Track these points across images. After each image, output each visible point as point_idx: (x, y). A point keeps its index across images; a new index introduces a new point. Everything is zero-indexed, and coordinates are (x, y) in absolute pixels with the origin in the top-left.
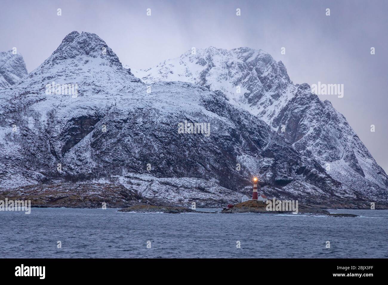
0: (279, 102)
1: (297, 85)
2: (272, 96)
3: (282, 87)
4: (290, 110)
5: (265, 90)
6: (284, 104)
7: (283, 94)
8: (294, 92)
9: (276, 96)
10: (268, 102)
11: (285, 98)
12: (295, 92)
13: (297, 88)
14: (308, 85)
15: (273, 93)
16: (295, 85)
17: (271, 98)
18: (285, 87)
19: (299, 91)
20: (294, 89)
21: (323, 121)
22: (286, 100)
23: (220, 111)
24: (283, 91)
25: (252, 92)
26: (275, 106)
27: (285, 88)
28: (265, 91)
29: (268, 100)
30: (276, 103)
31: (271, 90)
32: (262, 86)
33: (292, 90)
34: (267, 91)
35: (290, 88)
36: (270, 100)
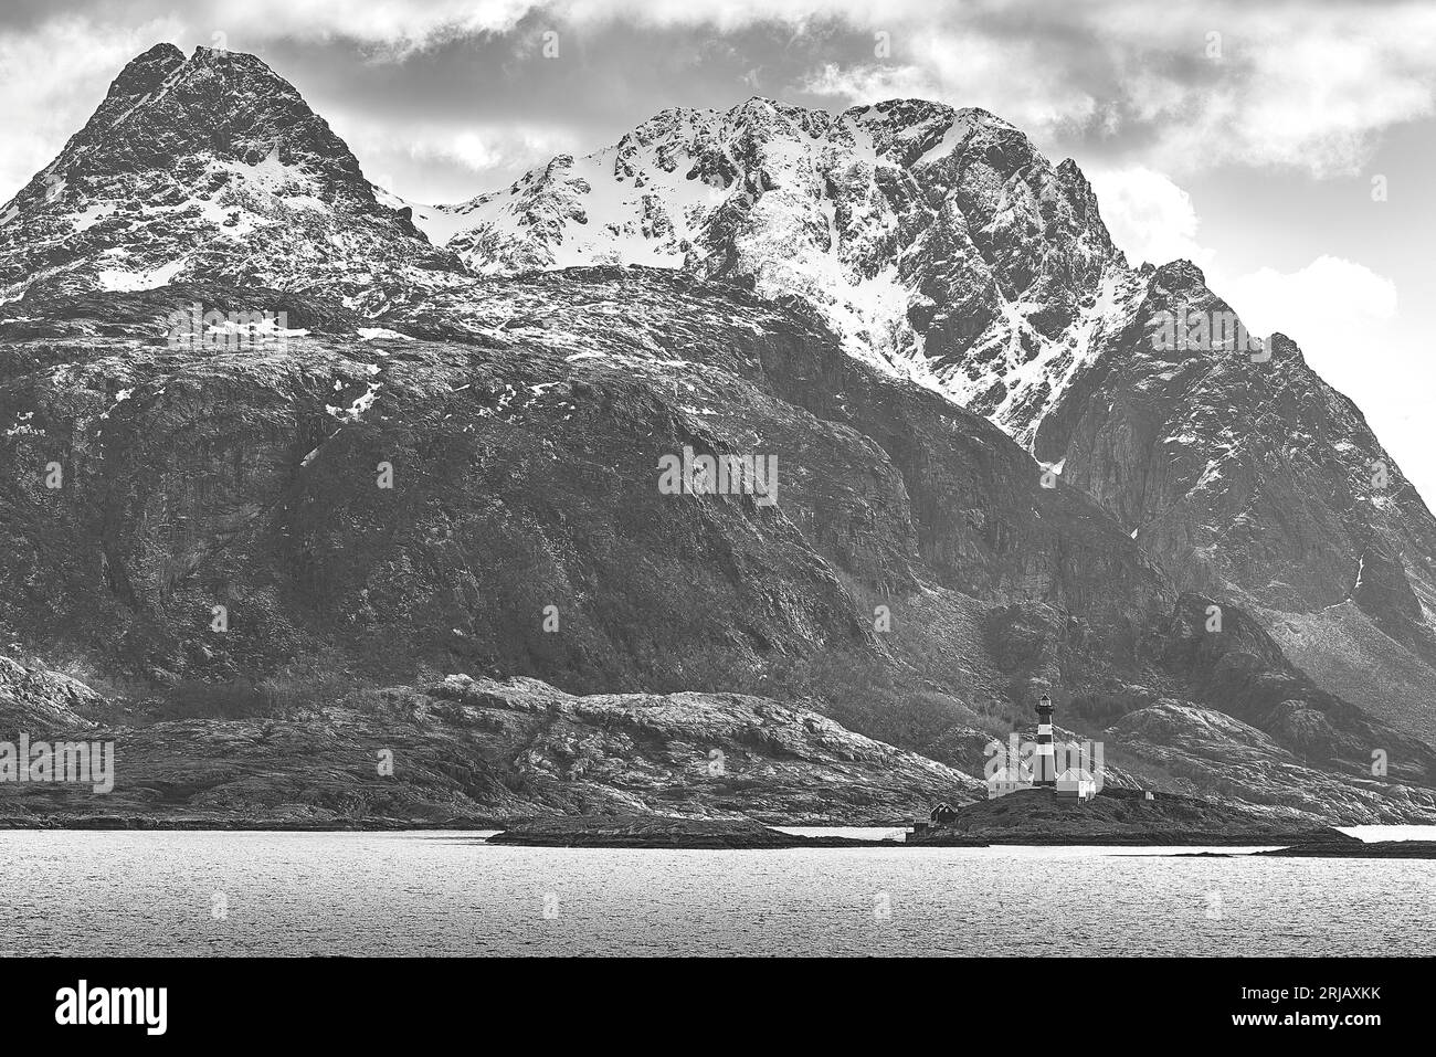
0: (1066, 345)
1: (1147, 268)
2: (1032, 319)
3: (1079, 279)
4: (1115, 382)
5: (1000, 294)
6: (1084, 355)
7: (1083, 311)
8: (1131, 302)
9: (1052, 322)
10: (1015, 344)
11: (1091, 329)
12: (1139, 299)
13: (1144, 283)
14: (1195, 268)
15: (1034, 308)
16: (1136, 270)
17: (1028, 328)
18: (1090, 279)
19: (1156, 295)
20: (1131, 286)
22: (1096, 338)
24: (1083, 299)
25: (942, 301)
26: (1047, 365)
27: (1092, 283)
28: (1001, 298)
29: (1015, 334)
30: (1050, 350)
31: (1027, 293)
32: (990, 276)
33: (1123, 292)
34: (1011, 297)
35: (1109, 285)
36: (1025, 340)
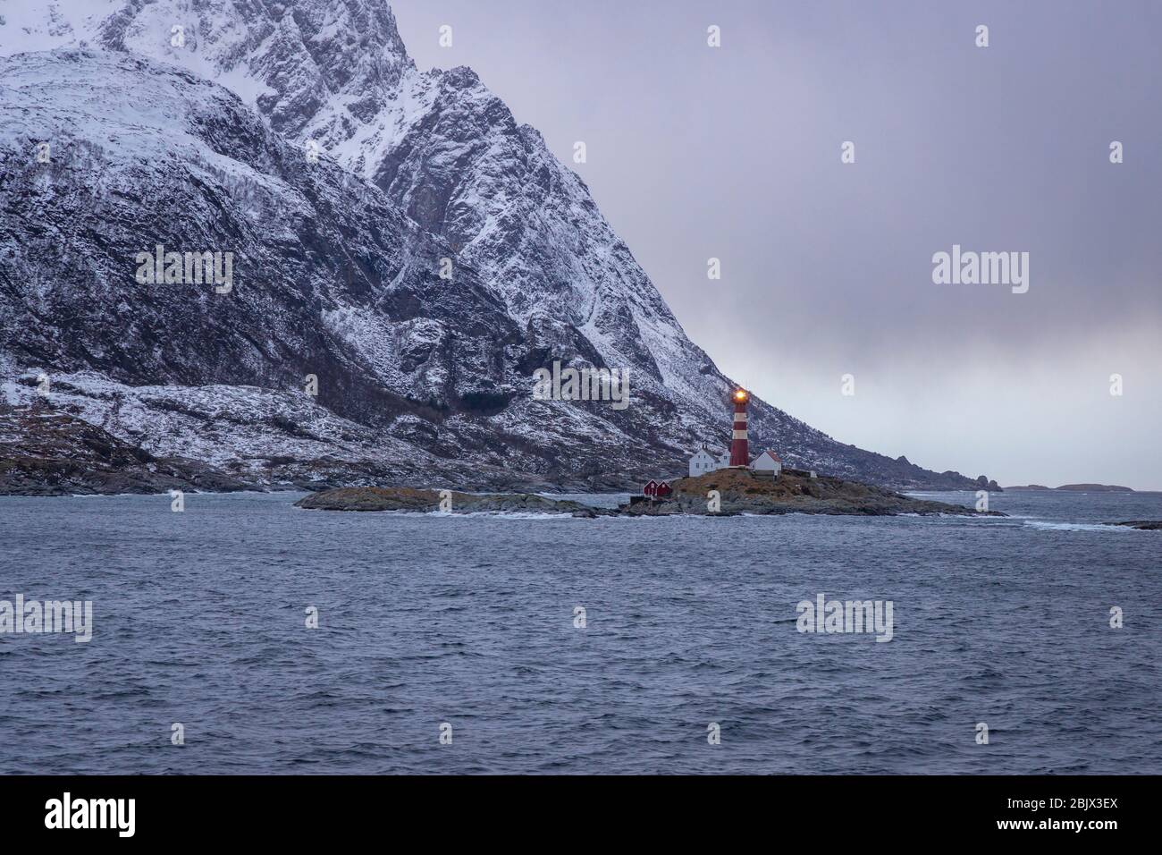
0: (376, 128)
1: (436, 73)
2: (351, 108)
3: (386, 79)
4: (417, 156)
5: (326, 88)
6: (393, 136)
7: (389, 102)
8: (425, 97)
9: (367, 110)
10: (338, 127)
11: (395, 116)
12: (433, 95)
13: (434, 82)
14: (473, 73)
15: (354, 99)
16: (427, 73)
17: (348, 115)
18: (394, 79)
19: (446, 92)
20: (425, 85)
21: (529, 195)
22: (401, 122)
23: (247, 153)
24: (388, 93)
25: (283, 92)
26: (363, 142)
27: (395, 81)
28: (327, 92)
29: (340, 121)
30: (364, 131)
31: (346, 88)
32: (319, 74)
33: (418, 90)
34: (334, 90)
35: (408, 84)
36: (346, 123)
